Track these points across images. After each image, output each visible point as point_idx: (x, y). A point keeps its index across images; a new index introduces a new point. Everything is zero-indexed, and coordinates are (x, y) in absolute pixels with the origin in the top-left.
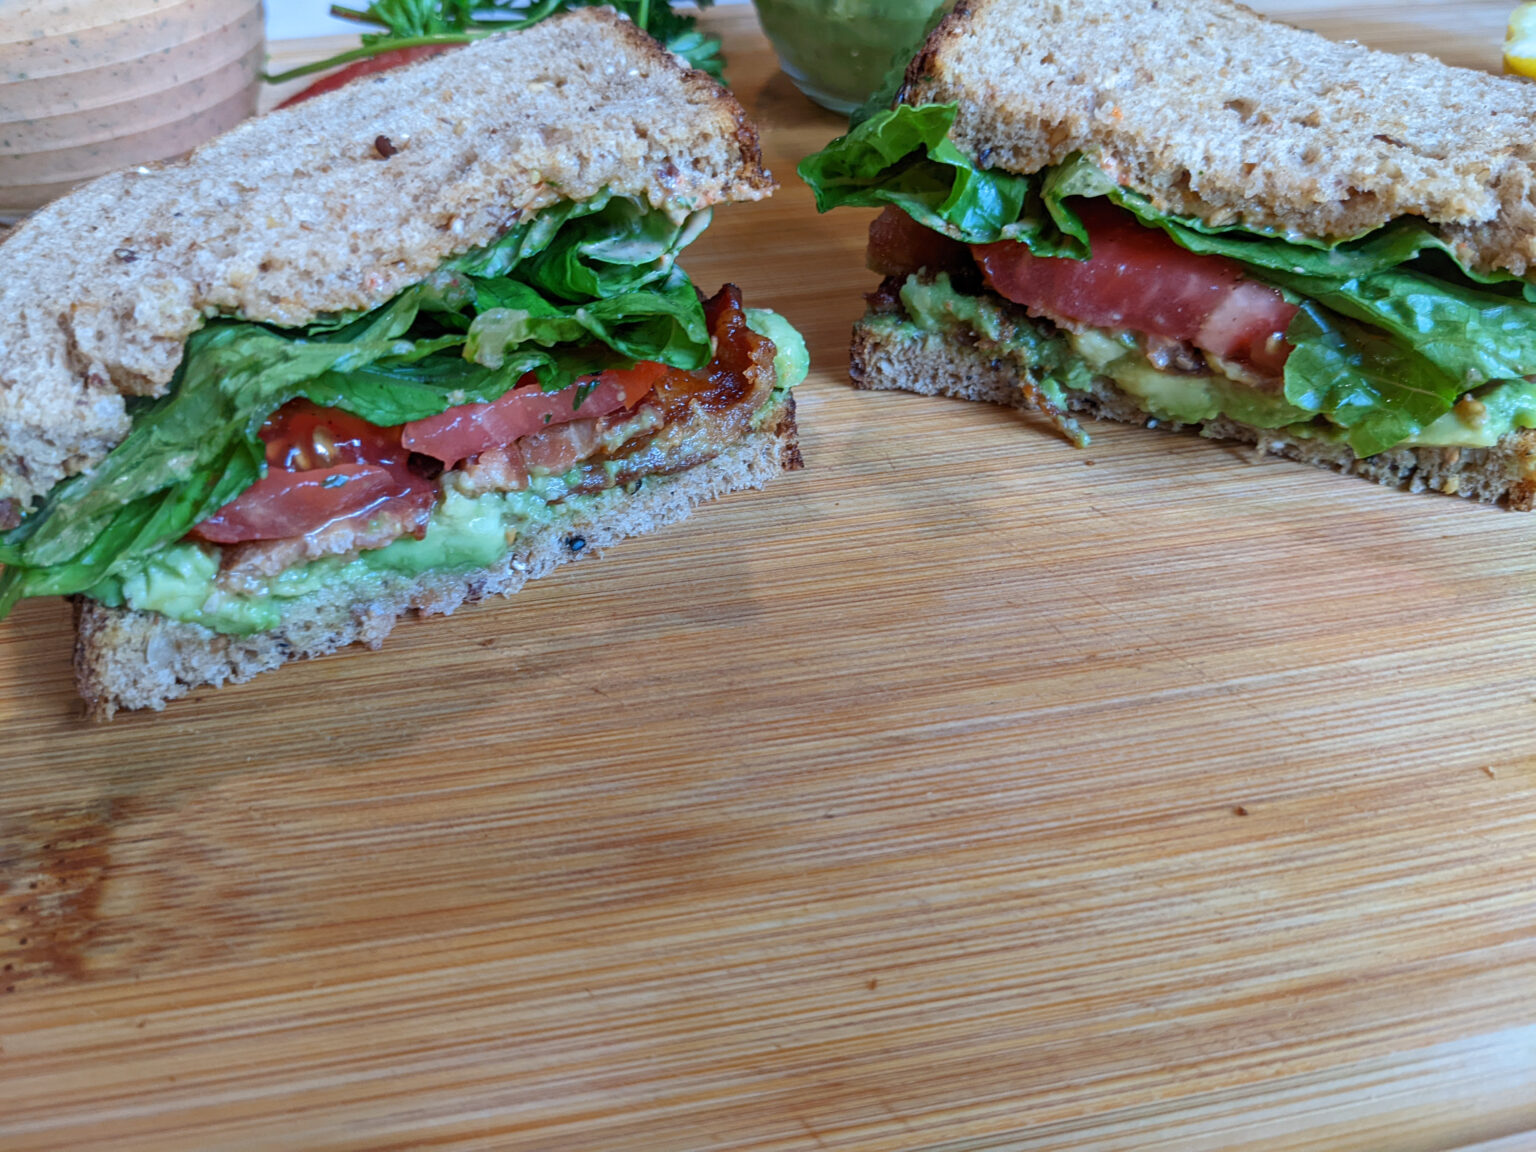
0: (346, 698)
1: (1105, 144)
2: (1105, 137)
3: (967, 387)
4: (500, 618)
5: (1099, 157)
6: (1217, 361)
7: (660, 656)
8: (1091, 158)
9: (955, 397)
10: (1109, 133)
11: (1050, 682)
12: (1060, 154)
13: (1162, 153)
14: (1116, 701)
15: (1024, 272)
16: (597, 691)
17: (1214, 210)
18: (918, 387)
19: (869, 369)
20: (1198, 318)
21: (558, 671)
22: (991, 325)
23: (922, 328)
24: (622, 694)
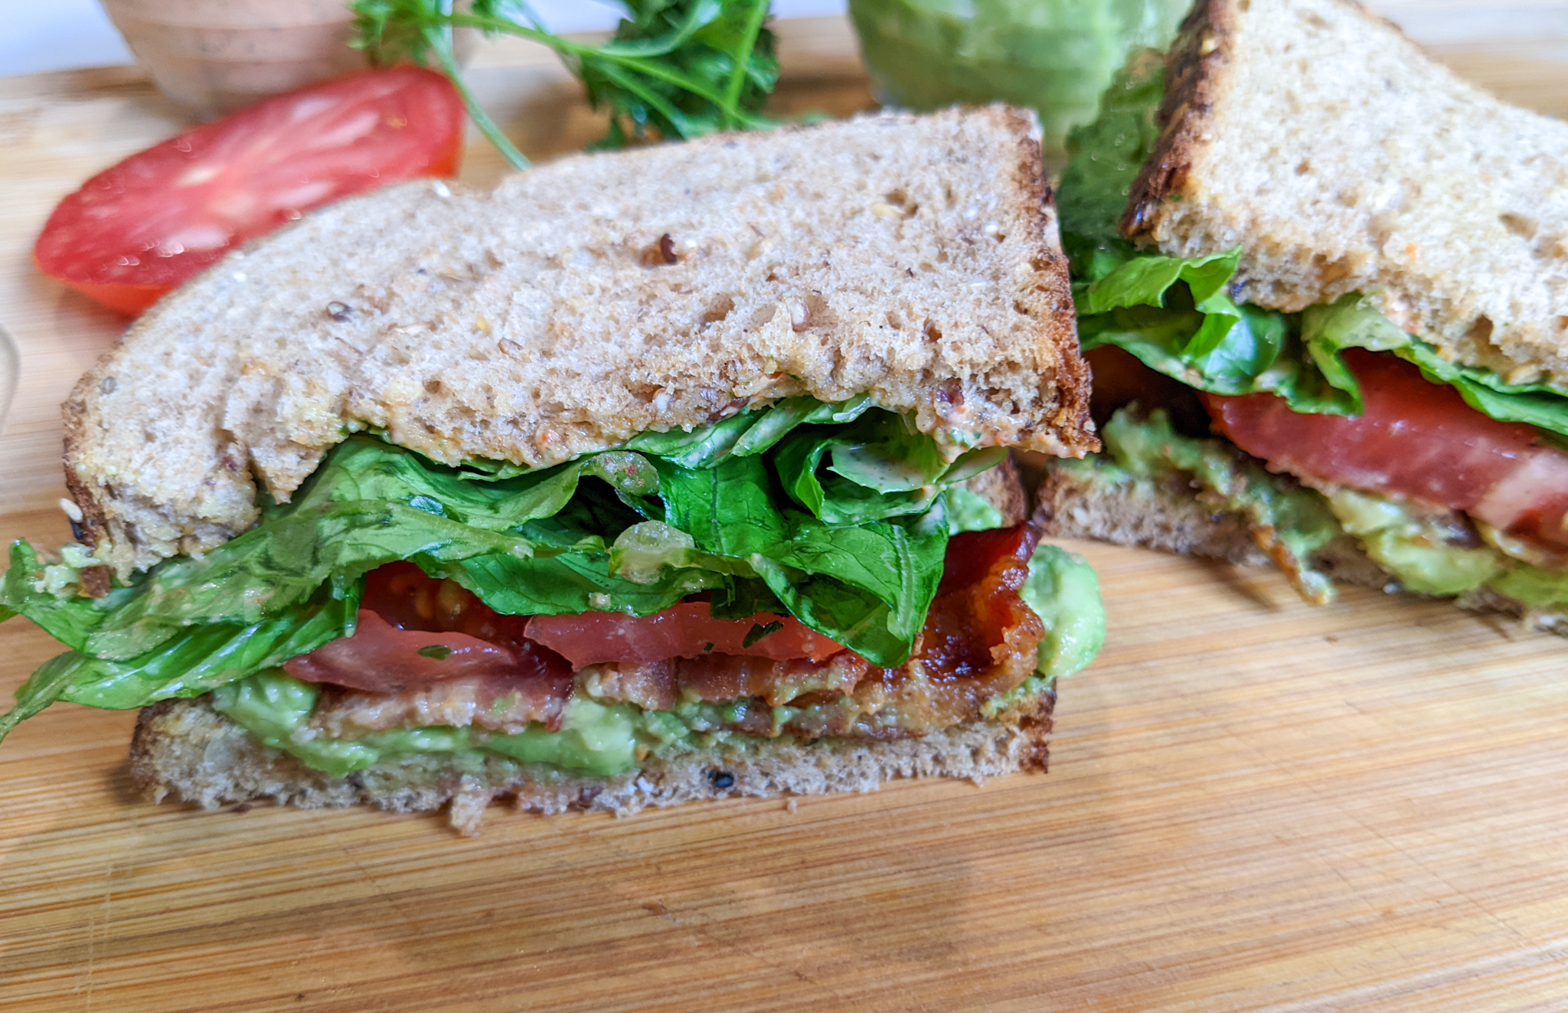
0: (491, 991)
1: (1393, 285)
2: (1394, 277)
3: (1176, 539)
4: (664, 868)
5: (1385, 300)
6: (1495, 536)
7: (870, 923)
8: (1374, 300)
9: (1161, 549)
10: (1399, 275)
11: (1347, 951)
12: (1333, 293)
13: (1462, 301)
14: (1428, 976)
15: (1270, 424)
16: (799, 976)
17: (1514, 366)
18: (1117, 535)
19: (1058, 516)
20: (1482, 487)
21: (747, 946)
22: (1220, 476)
23: (1129, 470)
24: (833, 980)
